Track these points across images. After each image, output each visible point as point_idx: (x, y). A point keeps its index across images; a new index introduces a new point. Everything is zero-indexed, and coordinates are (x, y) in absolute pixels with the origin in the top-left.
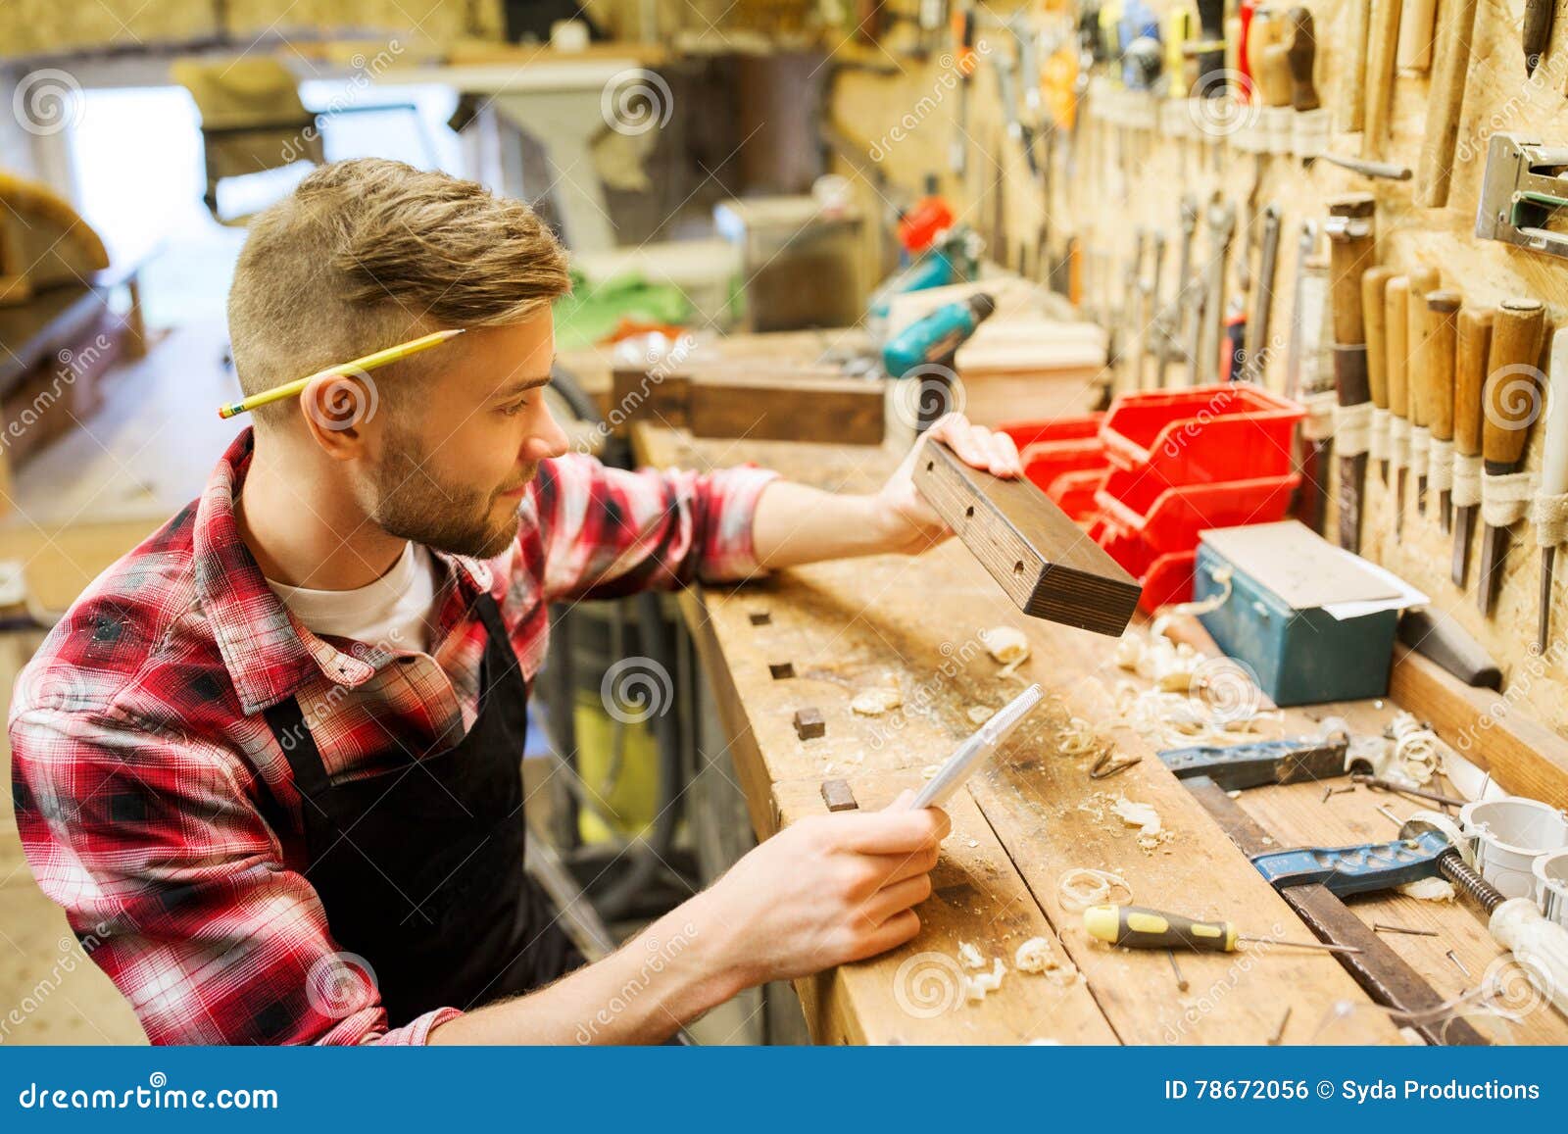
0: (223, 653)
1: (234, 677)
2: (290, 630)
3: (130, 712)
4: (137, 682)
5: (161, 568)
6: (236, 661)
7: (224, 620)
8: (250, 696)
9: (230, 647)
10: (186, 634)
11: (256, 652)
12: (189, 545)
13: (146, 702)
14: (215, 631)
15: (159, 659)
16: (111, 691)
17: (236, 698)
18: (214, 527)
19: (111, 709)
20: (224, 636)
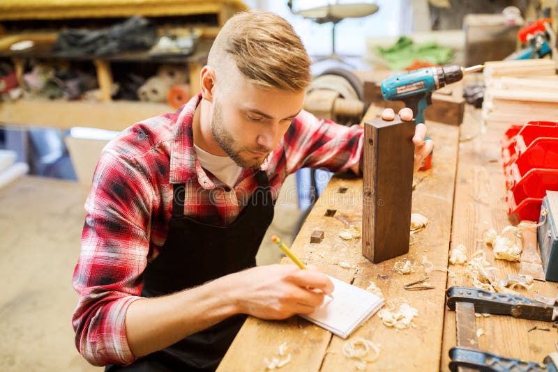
0: (171, 160)
1: (171, 169)
2: (194, 162)
3: (137, 163)
4: (144, 155)
5: (163, 123)
6: (174, 165)
7: (175, 150)
8: (173, 177)
9: (174, 159)
10: (162, 148)
11: (181, 164)
12: (175, 121)
13: (144, 163)
14: (172, 152)
15: (151, 152)
16: (135, 154)
17: (169, 177)
18: (185, 118)
19: (132, 159)
20: (173, 154)
